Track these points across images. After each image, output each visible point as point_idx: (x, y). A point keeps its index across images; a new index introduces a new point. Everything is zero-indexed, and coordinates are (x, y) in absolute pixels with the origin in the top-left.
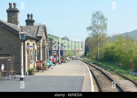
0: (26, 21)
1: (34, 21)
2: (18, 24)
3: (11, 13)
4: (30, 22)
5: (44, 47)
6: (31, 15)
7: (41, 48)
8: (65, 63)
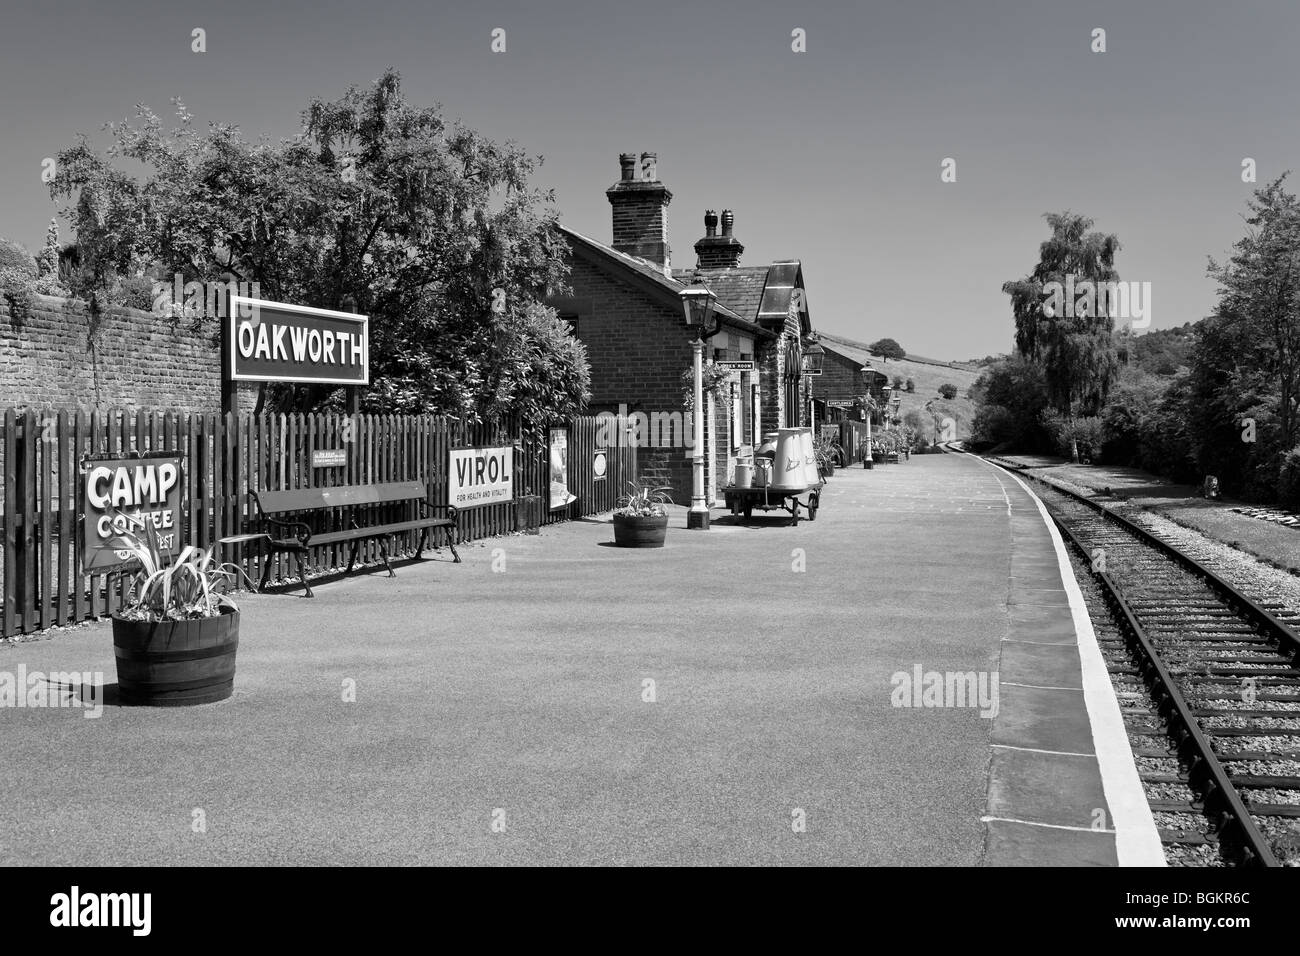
0: (699, 248)
1: (737, 249)
2: (667, 261)
3: (628, 204)
4: (717, 251)
5: (793, 376)
6: (724, 216)
7: (780, 379)
8: (896, 462)
